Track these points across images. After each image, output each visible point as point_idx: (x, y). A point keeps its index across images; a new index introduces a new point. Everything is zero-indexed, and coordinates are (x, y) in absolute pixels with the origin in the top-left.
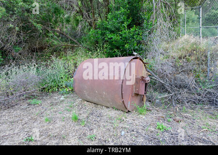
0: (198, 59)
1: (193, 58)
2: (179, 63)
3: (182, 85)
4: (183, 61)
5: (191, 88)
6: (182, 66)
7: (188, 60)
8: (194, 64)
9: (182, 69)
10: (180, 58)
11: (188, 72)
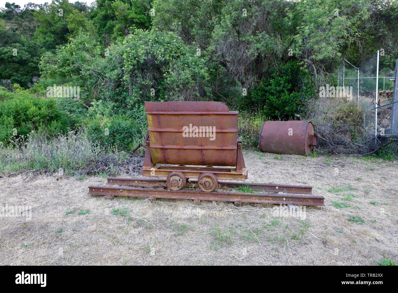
0: (354, 121)
1: (350, 119)
2: (337, 124)
3: (339, 143)
4: (341, 122)
5: (347, 144)
6: (340, 127)
7: (345, 122)
8: (350, 125)
9: (339, 129)
10: (338, 119)
11: (345, 132)
